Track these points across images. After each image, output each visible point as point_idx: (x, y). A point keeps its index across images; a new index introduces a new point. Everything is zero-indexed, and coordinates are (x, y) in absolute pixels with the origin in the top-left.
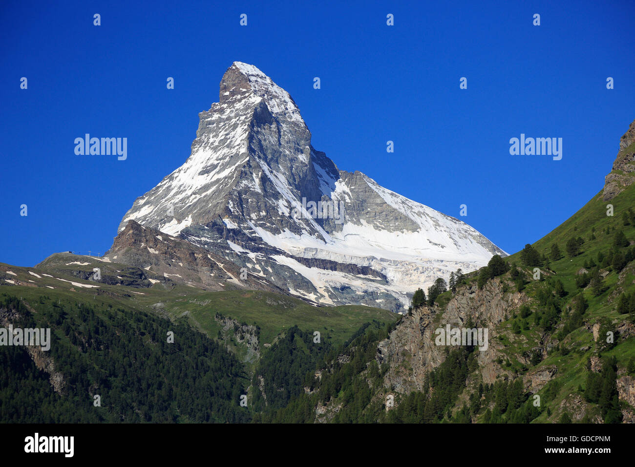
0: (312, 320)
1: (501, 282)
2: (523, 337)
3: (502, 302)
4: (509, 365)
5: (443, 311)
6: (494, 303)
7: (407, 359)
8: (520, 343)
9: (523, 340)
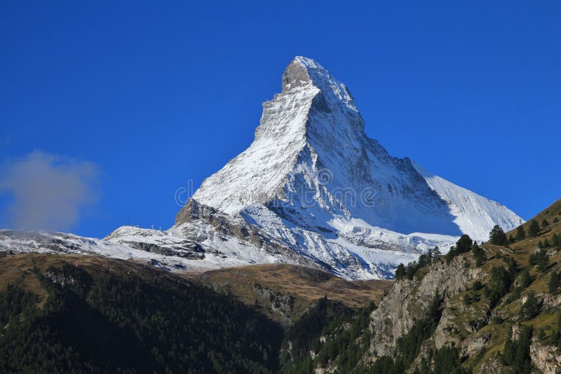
0: (342, 292)
1: (464, 259)
2: (472, 308)
3: (463, 276)
4: (457, 332)
5: (419, 284)
6: (458, 276)
7: (389, 327)
8: (469, 313)
9: (472, 311)
